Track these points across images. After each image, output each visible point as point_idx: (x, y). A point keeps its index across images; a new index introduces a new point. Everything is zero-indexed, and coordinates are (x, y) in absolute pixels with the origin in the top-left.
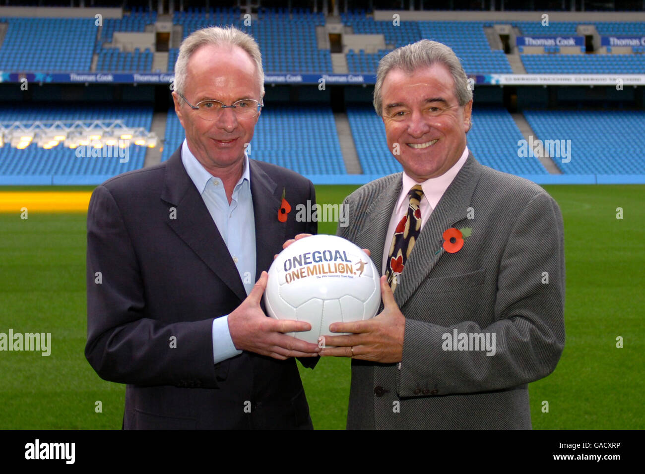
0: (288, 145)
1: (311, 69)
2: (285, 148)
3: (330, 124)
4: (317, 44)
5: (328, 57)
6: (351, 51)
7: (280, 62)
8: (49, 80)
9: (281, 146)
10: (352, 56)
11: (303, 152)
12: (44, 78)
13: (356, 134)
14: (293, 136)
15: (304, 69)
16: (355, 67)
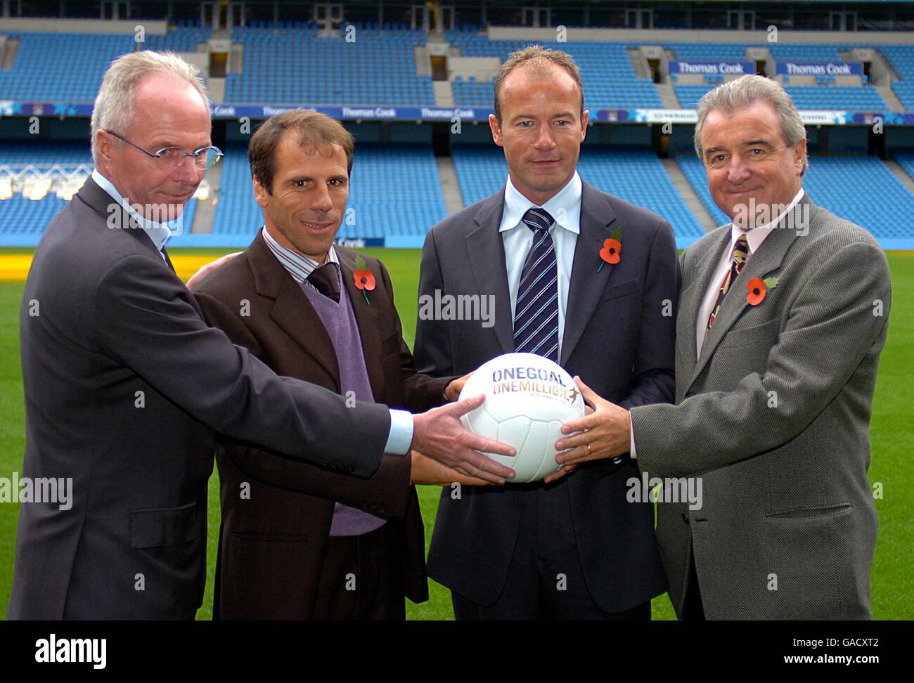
0: (376, 198)
1: (407, 100)
2: (373, 201)
3: (431, 171)
4: (415, 68)
5: (428, 85)
6: (458, 78)
7: (368, 92)
8: (72, 112)
9: (368, 199)
10: (460, 84)
11: (396, 208)
12: (67, 111)
13: (463, 184)
14: (383, 186)
15: (398, 100)
16: (464, 99)
